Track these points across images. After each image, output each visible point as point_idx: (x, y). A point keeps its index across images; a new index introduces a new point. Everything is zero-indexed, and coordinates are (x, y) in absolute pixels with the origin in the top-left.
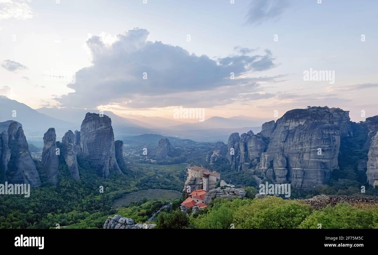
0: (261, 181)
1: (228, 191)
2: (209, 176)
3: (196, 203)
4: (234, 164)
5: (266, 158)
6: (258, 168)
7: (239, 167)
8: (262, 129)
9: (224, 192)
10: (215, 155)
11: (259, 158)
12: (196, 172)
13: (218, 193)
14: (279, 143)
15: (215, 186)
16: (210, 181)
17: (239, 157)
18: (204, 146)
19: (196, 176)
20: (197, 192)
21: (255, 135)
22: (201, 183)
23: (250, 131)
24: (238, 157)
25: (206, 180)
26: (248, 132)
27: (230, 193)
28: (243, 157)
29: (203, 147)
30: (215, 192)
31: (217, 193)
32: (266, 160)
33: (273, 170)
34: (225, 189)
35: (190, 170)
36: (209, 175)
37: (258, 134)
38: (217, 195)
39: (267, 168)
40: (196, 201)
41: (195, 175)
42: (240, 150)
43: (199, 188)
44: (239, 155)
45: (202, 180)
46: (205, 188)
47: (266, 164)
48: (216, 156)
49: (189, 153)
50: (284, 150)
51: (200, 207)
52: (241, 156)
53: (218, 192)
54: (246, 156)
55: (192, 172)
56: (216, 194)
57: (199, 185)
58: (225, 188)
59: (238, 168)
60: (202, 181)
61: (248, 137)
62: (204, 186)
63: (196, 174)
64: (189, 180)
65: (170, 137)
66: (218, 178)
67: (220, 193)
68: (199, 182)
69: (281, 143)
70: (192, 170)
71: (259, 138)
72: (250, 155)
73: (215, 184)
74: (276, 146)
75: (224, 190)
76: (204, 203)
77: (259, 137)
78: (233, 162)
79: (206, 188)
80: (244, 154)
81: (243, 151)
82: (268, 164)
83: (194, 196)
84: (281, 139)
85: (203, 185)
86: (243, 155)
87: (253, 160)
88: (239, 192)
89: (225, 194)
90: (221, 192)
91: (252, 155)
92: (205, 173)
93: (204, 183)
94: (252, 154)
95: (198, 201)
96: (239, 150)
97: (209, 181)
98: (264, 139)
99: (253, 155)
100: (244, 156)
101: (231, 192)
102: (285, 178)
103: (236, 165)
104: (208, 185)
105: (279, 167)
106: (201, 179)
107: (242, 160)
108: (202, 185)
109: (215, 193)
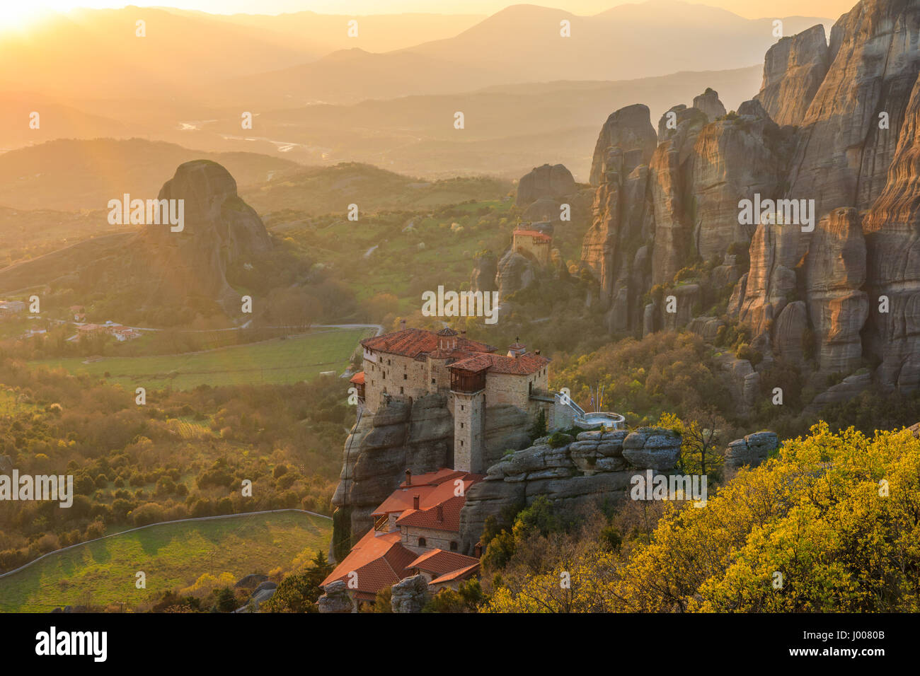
0: (752, 374)
1: (589, 452)
2: (488, 378)
3: (416, 557)
4: (624, 298)
5: (779, 245)
6: (741, 304)
7: (648, 308)
8: (765, 76)
9: (568, 462)
10: (520, 250)
11: (748, 246)
12: (412, 364)
13: (539, 475)
14: (840, 153)
15: (519, 435)
16: (493, 408)
17: (650, 252)
18: (458, 202)
19: (410, 392)
20: (415, 493)
21: (732, 116)
22: (441, 430)
23: (709, 90)
24: (642, 251)
25: (469, 404)
26: (696, 100)
27: (603, 462)
28: (669, 248)
29: (452, 206)
30: (519, 474)
31: (531, 477)
32: (778, 255)
33: (808, 308)
34: (573, 445)
35: (374, 358)
36: (484, 372)
37: (745, 107)
38: (532, 488)
39: (779, 299)
40: (412, 545)
41: (404, 383)
42: (653, 209)
43: (430, 467)
44: (651, 237)
45: (444, 412)
46: (464, 457)
47: (775, 277)
48: (530, 255)
49: (369, 252)
50: (857, 190)
51: (434, 577)
52: (658, 243)
53: (536, 470)
54: (685, 239)
55: (384, 366)
56: (526, 481)
57: (432, 442)
58: (575, 435)
59: (641, 321)
60: (450, 417)
61: (694, 128)
62: (457, 444)
63: (411, 375)
64: (370, 420)
65: (241, 156)
66: (534, 387)
67: (548, 474)
68: (427, 429)
69: (848, 154)
70: (386, 357)
71: (748, 132)
72: (706, 232)
73: (522, 424)
74: (827, 169)
75: (568, 452)
76: (461, 548)
77: (748, 127)
78: (617, 283)
79: (472, 459)
80: (676, 232)
81: (669, 215)
82: (784, 278)
83: (402, 516)
84: (850, 131)
85: (452, 438)
86: (670, 236)
87: (718, 261)
88: (647, 444)
89: (574, 471)
90: (554, 463)
91: (714, 231)
92: (461, 363)
93: (457, 427)
94: (713, 227)
95: (422, 542)
96: (648, 212)
97: (485, 411)
98: (774, 134)
99: (716, 236)
100: (676, 244)
101: (606, 456)
102: (855, 342)
103: (631, 298)
104: (485, 434)
105: (835, 289)
106: (443, 404)
107: (663, 268)
108: (449, 438)
109: (521, 478)
